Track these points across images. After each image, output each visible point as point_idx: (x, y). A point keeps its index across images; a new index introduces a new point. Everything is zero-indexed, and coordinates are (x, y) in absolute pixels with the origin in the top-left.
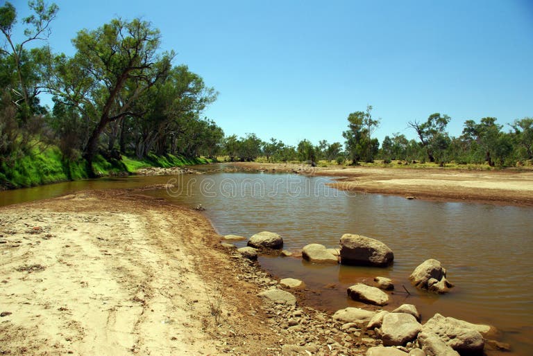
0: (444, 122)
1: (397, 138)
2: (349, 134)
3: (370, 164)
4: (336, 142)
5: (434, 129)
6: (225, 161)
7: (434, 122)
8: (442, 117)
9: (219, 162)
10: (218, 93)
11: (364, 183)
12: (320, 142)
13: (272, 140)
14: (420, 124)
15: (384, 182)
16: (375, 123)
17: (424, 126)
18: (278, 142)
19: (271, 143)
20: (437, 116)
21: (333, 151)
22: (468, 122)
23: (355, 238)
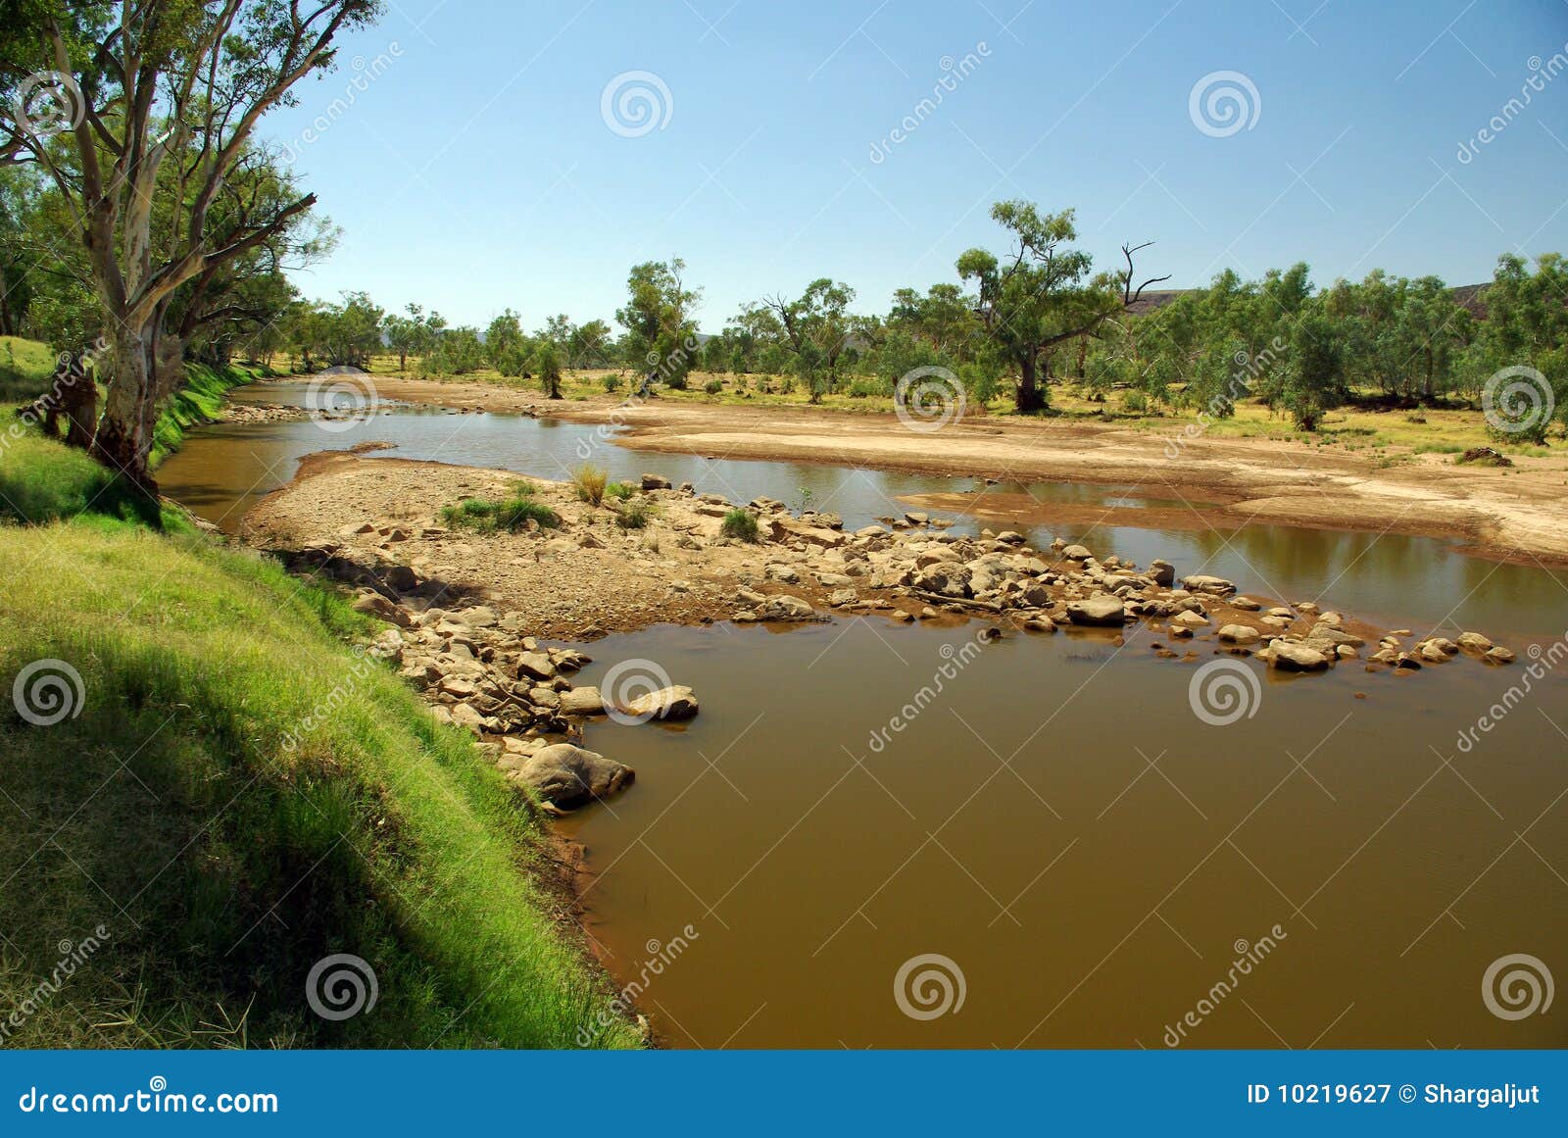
0: (839, 297)
1: (752, 315)
2: (631, 316)
3: (677, 392)
4: (594, 320)
5: (819, 313)
6: (293, 371)
7: (818, 300)
8: (836, 287)
9: (281, 376)
10: (339, 230)
11: (661, 440)
12: (551, 321)
13: (413, 309)
14: (788, 304)
15: (688, 437)
16: (688, 297)
17: (796, 308)
18: (426, 315)
19: (410, 317)
20: (824, 284)
21: (586, 345)
22: (901, 293)
23: (650, 476)
